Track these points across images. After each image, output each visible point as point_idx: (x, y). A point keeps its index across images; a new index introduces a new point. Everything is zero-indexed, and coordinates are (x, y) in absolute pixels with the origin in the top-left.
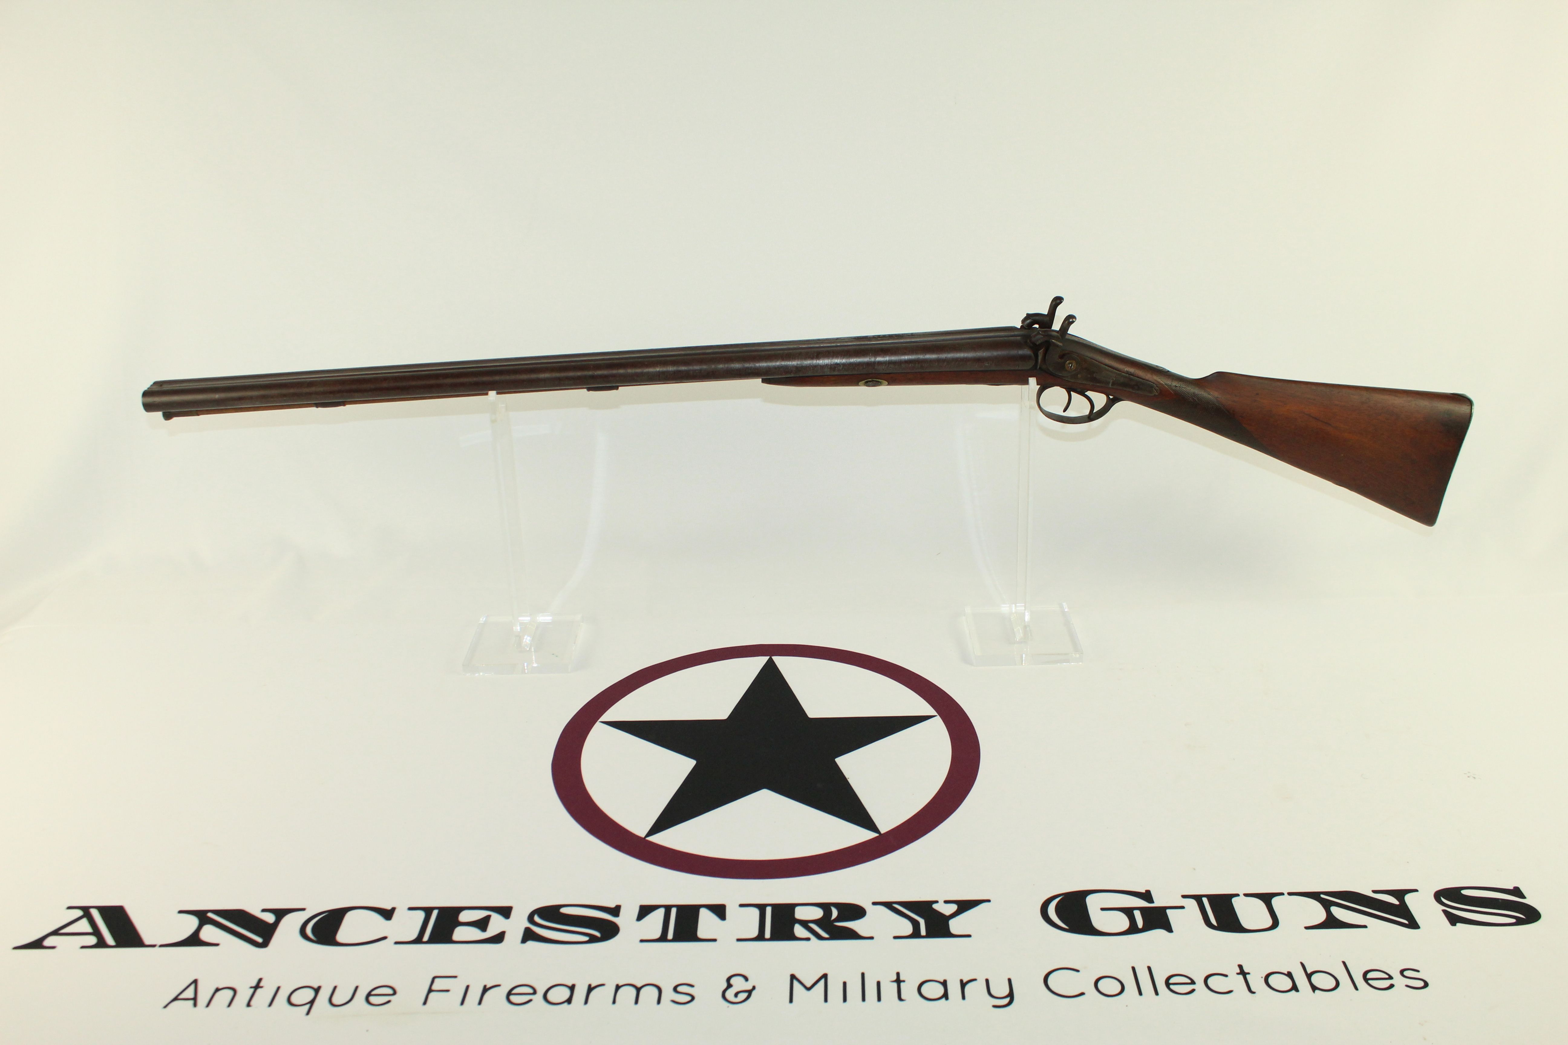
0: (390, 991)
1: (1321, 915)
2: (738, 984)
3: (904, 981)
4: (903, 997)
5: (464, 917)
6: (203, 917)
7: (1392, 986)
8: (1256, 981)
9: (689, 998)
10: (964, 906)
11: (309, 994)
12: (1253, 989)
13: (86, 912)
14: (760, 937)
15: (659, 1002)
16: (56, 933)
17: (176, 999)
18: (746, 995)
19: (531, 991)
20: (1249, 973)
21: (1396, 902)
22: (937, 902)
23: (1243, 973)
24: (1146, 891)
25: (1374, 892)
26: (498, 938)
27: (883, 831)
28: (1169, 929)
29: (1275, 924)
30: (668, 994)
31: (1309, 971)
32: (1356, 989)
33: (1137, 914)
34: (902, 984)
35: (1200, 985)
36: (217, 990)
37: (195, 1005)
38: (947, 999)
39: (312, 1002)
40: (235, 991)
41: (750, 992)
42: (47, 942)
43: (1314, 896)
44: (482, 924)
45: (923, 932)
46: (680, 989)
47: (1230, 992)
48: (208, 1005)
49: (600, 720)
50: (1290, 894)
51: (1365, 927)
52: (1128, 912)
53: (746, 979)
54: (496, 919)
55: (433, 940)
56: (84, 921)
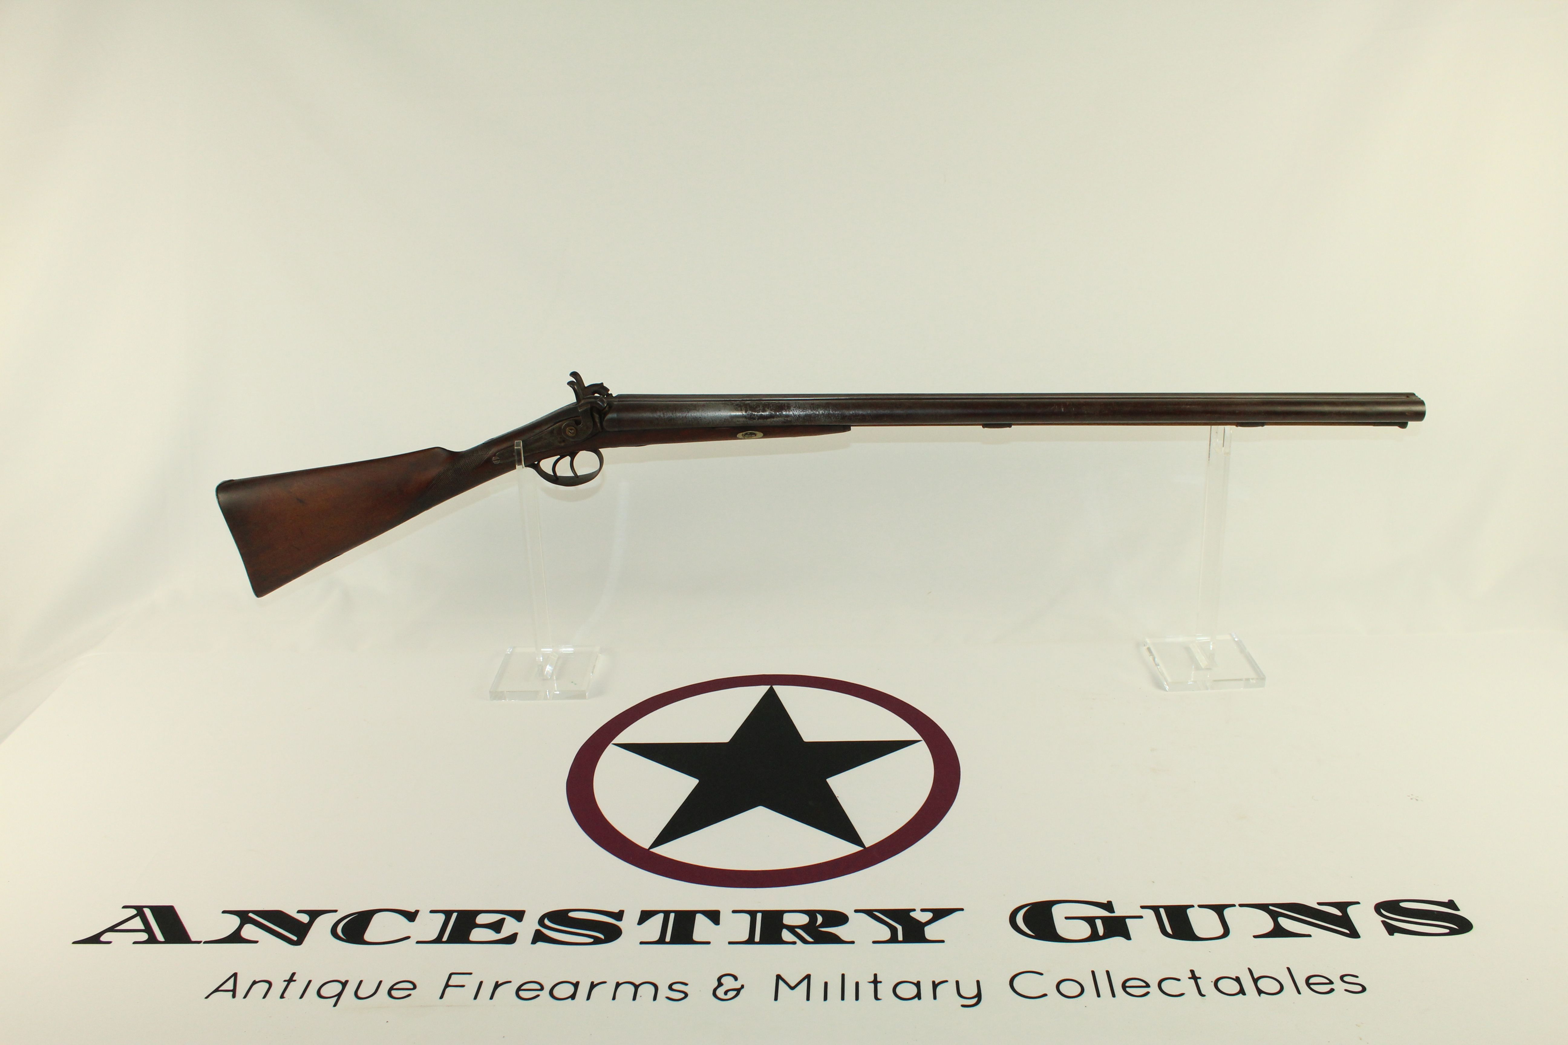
0: (410, 986)
1: (1268, 925)
2: (728, 983)
3: (881, 982)
4: (879, 997)
5: (481, 919)
6: (244, 917)
7: (1332, 990)
8: (1206, 985)
9: (683, 995)
10: (939, 914)
11: (338, 988)
12: (1203, 993)
13: (140, 910)
14: (750, 941)
15: (655, 998)
16: (112, 929)
17: (217, 990)
18: (734, 993)
19: (538, 987)
20: (1200, 978)
21: (1339, 913)
22: (914, 910)
23: (1194, 977)
24: (1108, 902)
25: (1319, 904)
26: (511, 939)
27: (867, 845)
28: (1128, 937)
29: (1226, 933)
30: (664, 991)
31: (1256, 977)
32: (1299, 993)
33: (1099, 923)
34: (879, 985)
35: (1154, 989)
36: (255, 983)
37: (234, 996)
38: (920, 998)
39: (339, 995)
40: (270, 984)
41: (738, 991)
42: (104, 938)
43: (1263, 907)
44: (497, 926)
45: (900, 938)
46: (675, 987)
47: (1182, 994)
48: (245, 997)
49: (613, 742)
50: (1241, 905)
51: (1309, 936)
52: (1090, 921)
53: (736, 978)
54: (510, 922)
55: (452, 940)
56: (138, 919)
